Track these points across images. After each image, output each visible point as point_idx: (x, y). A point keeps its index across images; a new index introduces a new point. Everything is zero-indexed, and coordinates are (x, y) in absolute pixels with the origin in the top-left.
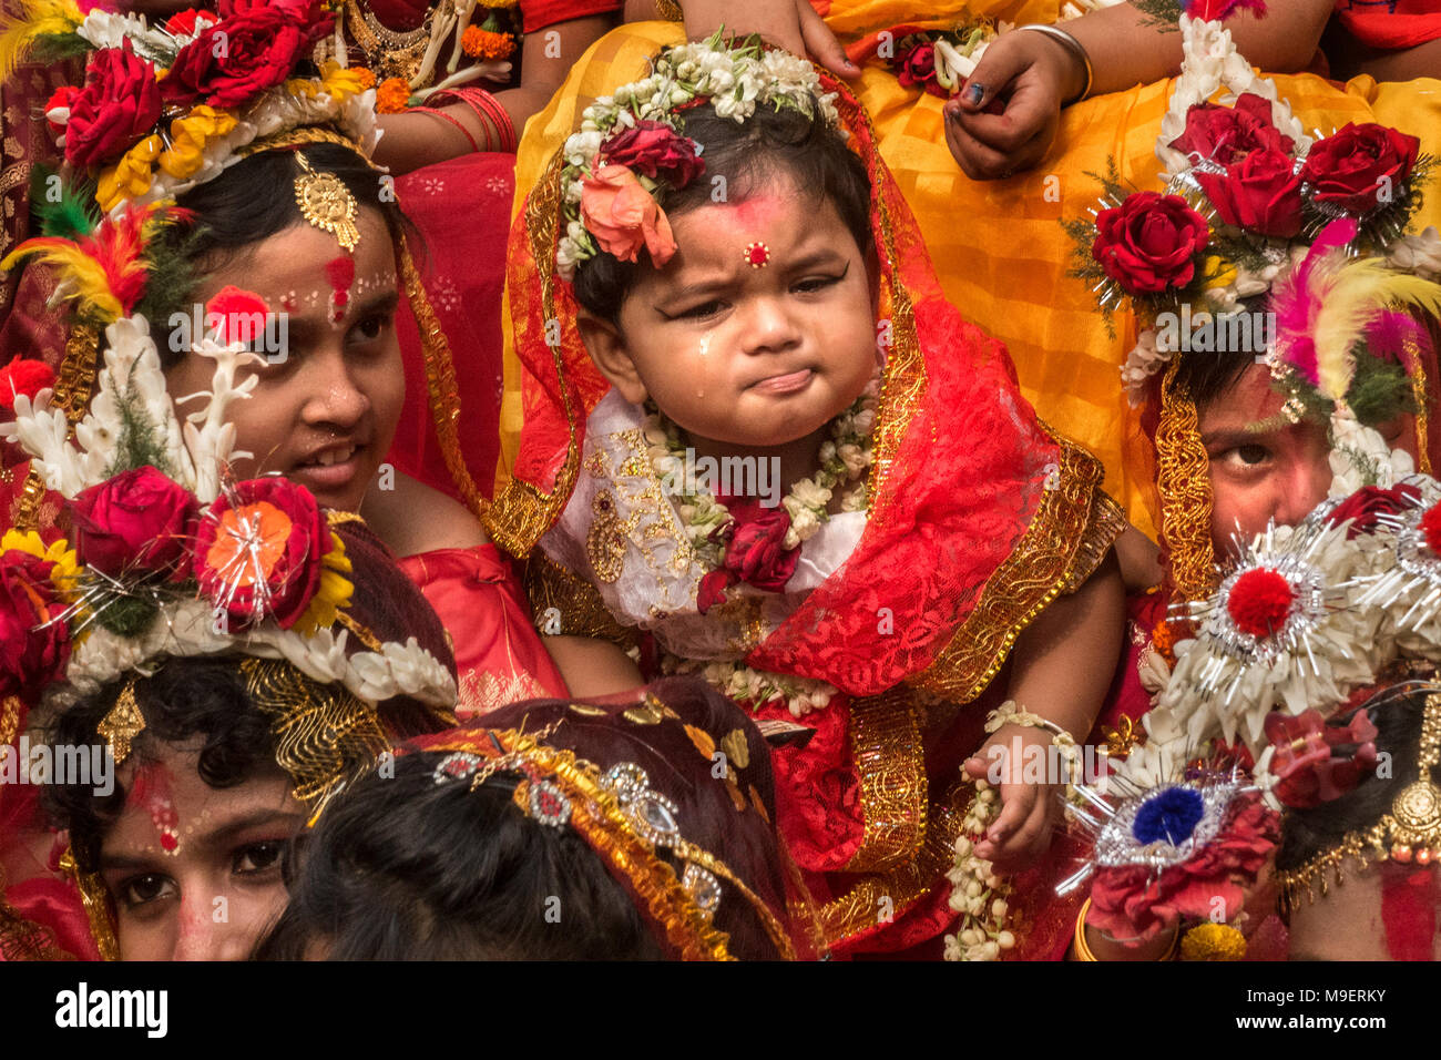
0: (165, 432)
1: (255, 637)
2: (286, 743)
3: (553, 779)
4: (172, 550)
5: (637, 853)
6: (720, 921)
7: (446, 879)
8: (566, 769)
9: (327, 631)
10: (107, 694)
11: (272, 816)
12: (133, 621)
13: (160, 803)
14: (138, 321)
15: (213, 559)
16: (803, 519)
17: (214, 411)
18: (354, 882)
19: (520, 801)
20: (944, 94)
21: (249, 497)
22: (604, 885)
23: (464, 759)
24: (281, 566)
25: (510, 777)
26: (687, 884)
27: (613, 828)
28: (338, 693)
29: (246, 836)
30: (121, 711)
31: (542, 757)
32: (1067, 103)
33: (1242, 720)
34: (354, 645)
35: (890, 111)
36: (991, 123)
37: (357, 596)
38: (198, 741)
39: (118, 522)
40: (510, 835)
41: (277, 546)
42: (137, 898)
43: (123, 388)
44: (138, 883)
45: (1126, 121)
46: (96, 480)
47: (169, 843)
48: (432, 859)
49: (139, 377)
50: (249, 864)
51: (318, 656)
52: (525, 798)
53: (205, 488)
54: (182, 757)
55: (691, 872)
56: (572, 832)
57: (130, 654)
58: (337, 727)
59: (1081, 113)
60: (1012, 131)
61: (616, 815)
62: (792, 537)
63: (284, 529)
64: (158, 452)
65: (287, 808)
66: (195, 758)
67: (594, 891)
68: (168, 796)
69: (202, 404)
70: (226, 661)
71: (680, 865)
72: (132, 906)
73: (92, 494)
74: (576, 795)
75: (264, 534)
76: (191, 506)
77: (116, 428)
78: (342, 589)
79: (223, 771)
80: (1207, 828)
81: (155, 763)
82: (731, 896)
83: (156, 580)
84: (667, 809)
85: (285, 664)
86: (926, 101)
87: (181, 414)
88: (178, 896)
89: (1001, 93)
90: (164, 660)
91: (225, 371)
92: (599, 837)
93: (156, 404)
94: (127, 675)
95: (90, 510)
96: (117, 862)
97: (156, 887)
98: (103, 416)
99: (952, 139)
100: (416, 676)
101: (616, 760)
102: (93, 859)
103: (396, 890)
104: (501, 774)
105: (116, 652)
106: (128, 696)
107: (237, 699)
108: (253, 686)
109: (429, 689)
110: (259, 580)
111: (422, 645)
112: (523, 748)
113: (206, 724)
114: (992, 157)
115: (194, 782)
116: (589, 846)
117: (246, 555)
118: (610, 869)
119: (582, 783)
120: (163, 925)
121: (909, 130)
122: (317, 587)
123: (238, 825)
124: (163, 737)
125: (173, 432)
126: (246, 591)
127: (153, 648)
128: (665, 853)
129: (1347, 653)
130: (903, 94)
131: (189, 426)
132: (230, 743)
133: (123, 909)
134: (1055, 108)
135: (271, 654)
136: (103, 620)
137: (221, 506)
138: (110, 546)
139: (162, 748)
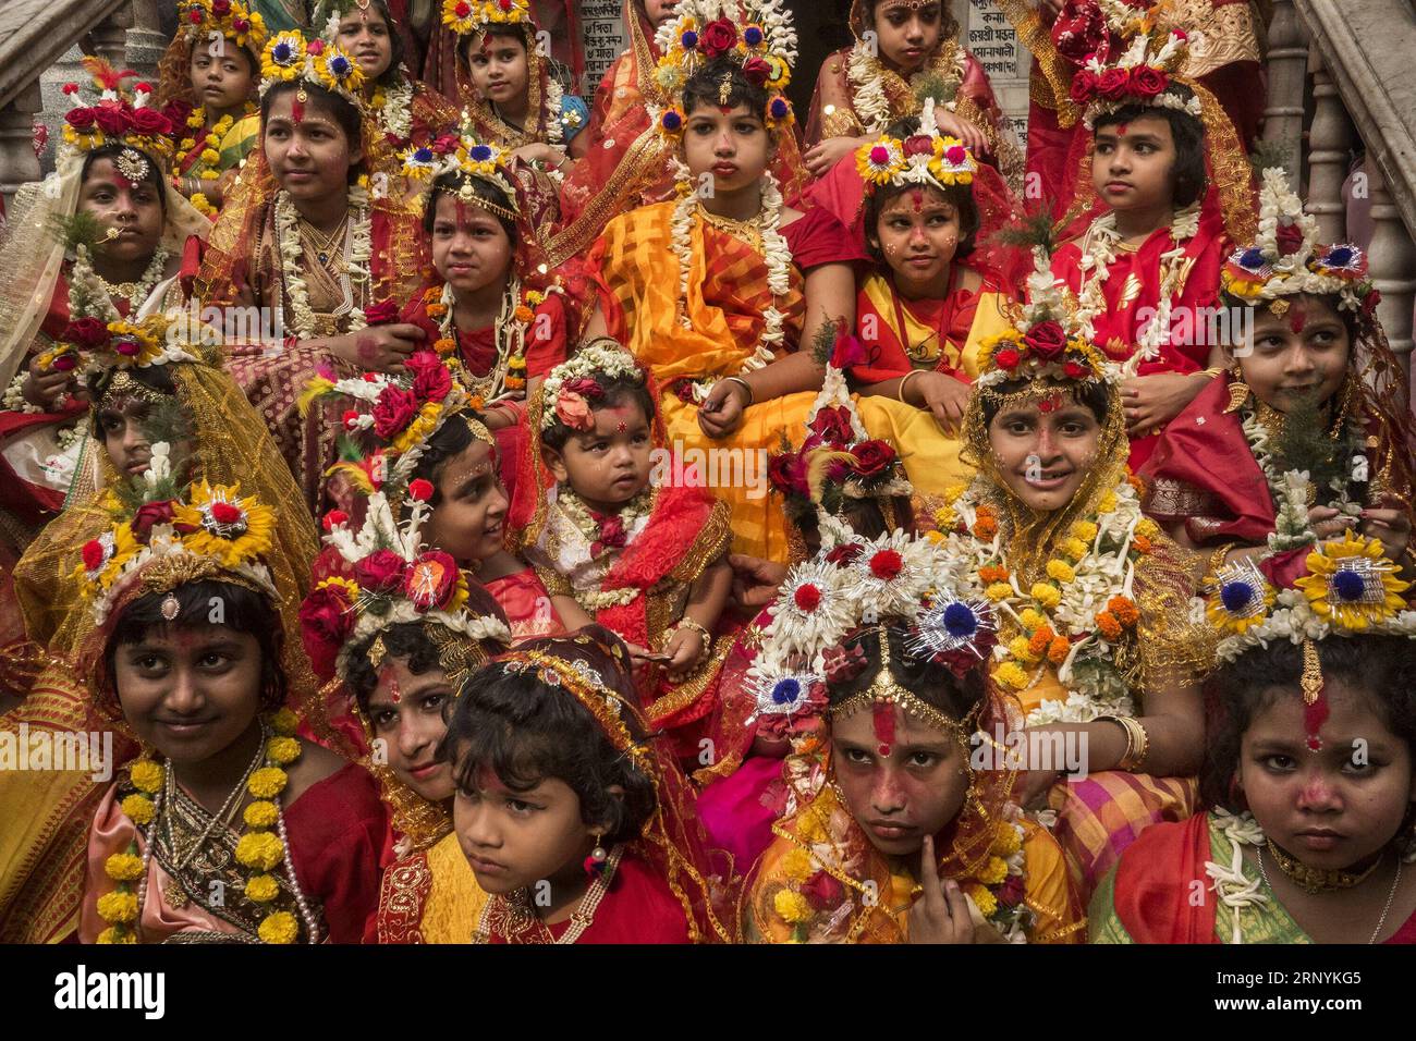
0: (393, 536)
1: (430, 614)
2: (443, 656)
3: (552, 668)
4: (396, 580)
5: (588, 693)
6: (622, 718)
7: (516, 711)
8: (557, 662)
9: (459, 612)
10: (371, 639)
11: (438, 685)
12: (381, 609)
13: (392, 682)
14: (381, 494)
15: (413, 583)
16: (627, 520)
17: (413, 527)
18: (476, 716)
19: (540, 677)
20: (696, 403)
21: (427, 560)
22: (577, 706)
23: (514, 663)
24: (440, 585)
25: (534, 669)
26: (608, 703)
27: (579, 684)
28: (464, 636)
29: (426, 694)
30: (376, 646)
31: (546, 659)
32: (744, 407)
33: (805, 645)
34: (470, 618)
35: (675, 409)
36: (716, 416)
37: (470, 597)
38: (408, 656)
39: (374, 570)
40: (539, 692)
41: (438, 577)
42: (383, 720)
43: (375, 519)
44: (383, 714)
45: (768, 412)
46: (365, 556)
47: (396, 698)
48: (508, 705)
49: (382, 515)
50: (428, 705)
51: (455, 622)
52: (542, 676)
53: (409, 557)
54: (401, 663)
55: (609, 698)
56: (562, 688)
57: (380, 623)
58: (463, 650)
59: (750, 410)
60: (724, 419)
61: (579, 679)
62: (625, 527)
63: (440, 570)
64: (390, 544)
65: (444, 682)
66: (406, 663)
67: (574, 710)
68: (395, 679)
69: (407, 525)
70: (418, 624)
71: (605, 696)
72: (382, 724)
73: (363, 560)
74: (562, 673)
75: (433, 573)
76: (404, 563)
77: (373, 535)
78: (465, 594)
79: (417, 668)
80: (803, 695)
81: (390, 666)
82: (624, 707)
83: (391, 592)
84: (597, 676)
85: (442, 625)
86: (689, 406)
87: (399, 529)
88: (400, 719)
89: (719, 405)
90: (394, 625)
91: (416, 512)
92: (572, 688)
93: (389, 525)
94: (378, 632)
95: (363, 566)
96: (375, 707)
97: (390, 717)
98: (368, 530)
99: (701, 423)
100: (495, 629)
101: (575, 659)
102: (365, 707)
103: (496, 718)
104: (530, 668)
105: (374, 622)
106: (379, 640)
107: (423, 639)
108: (430, 634)
109: (500, 635)
110: (431, 590)
111: (497, 617)
112: (537, 657)
113: (411, 649)
114: (718, 429)
115: (407, 673)
116: (569, 692)
117: (426, 581)
118: (578, 700)
119: (564, 668)
120: (394, 732)
121: (683, 417)
122: (455, 593)
123: (425, 689)
124: (395, 656)
125: (396, 535)
126: (427, 595)
127: (389, 621)
128: (599, 692)
129: (845, 617)
130: (680, 403)
131: (402, 534)
132: (421, 656)
133: (378, 727)
134: (740, 410)
135: (437, 621)
136: (368, 609)
137: (416, 563)
138: (371, 579)
139: (394, 660)
